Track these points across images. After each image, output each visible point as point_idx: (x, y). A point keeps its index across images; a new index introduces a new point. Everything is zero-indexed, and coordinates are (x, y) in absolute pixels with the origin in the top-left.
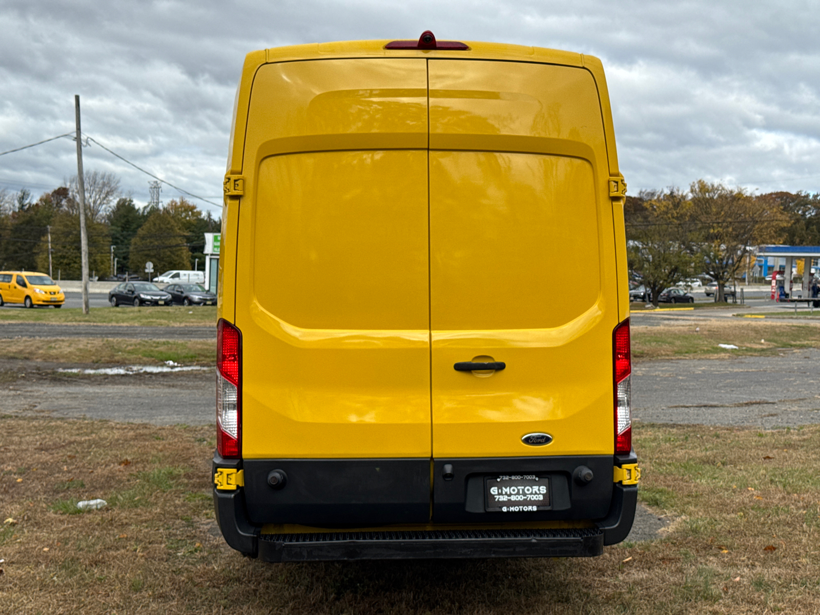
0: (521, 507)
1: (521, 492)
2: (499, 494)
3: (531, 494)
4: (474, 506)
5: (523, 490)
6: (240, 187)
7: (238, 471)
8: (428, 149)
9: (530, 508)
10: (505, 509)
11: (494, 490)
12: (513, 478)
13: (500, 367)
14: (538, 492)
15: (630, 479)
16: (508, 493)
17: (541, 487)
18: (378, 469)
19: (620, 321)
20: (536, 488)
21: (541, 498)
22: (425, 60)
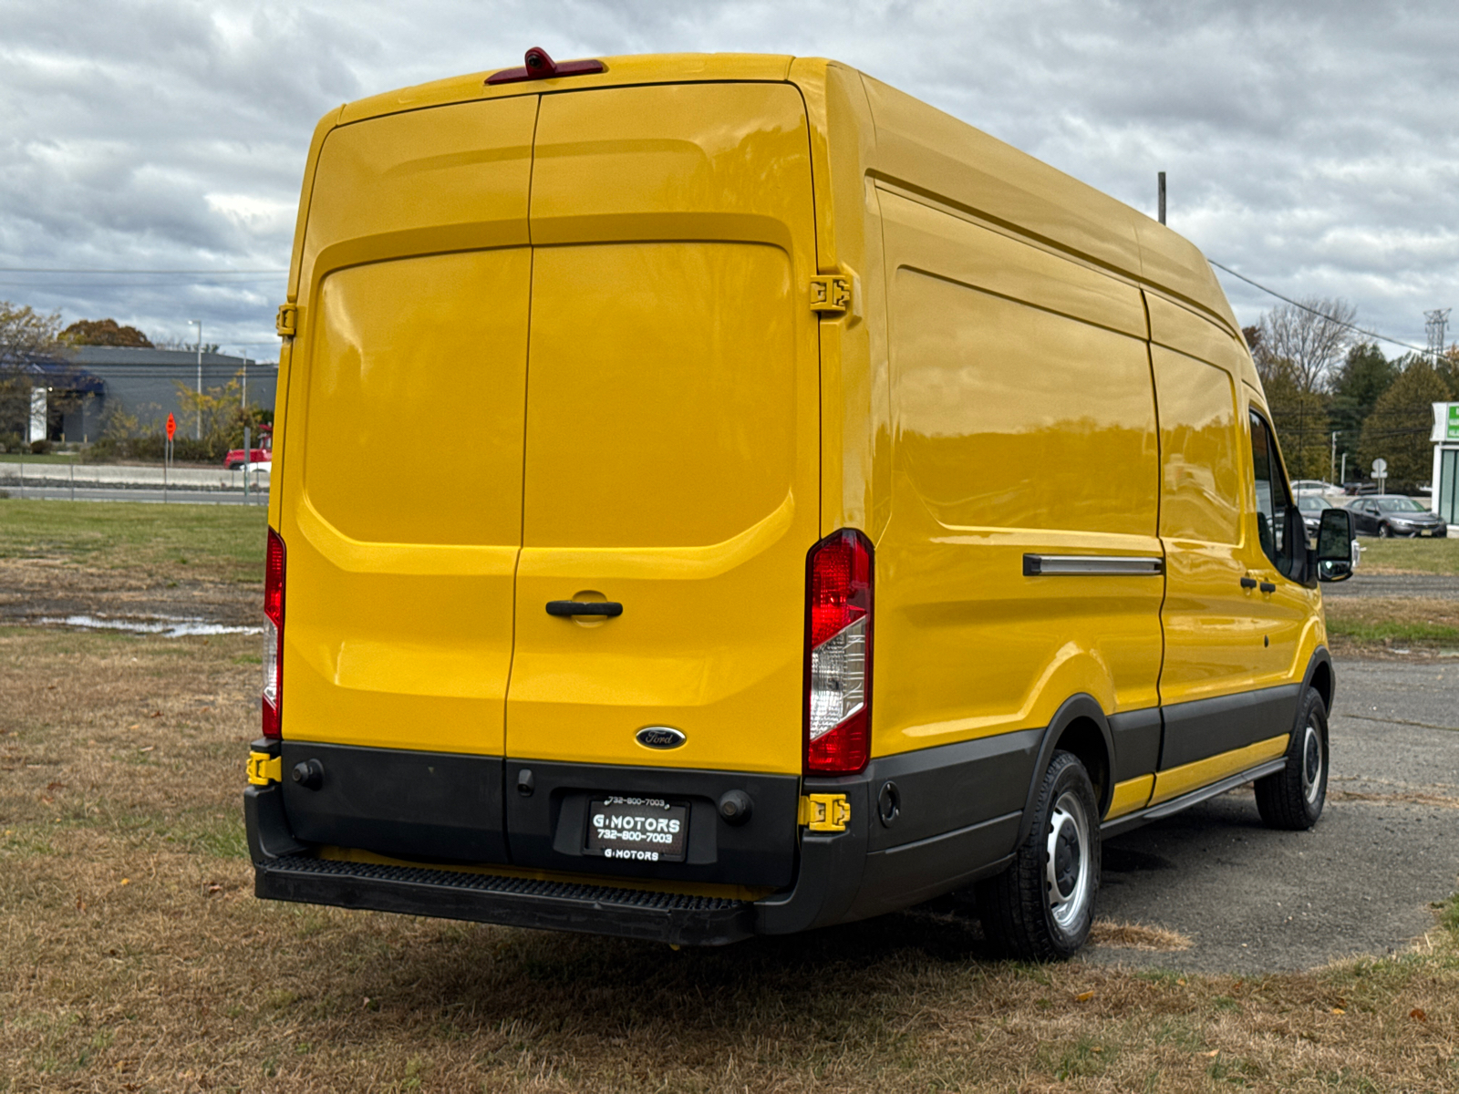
0: (634, 852)
1: (639, 827)
2: (605, 827)
3: (655, 831)
4: (567, 845)
5: (643, 824)
6: (289, 322)
7: (273, 757)
8: (531, 246)
9: (648, 855)
10: (608, 853)
11: (598, 820)
12: (630, 801)
13: (614, 611)
14: (666, 830)
15: (824, 821)
16: (620, 826)
17: (673, 821)
18: (431, 769)
19: (823, 536)
20: (663, 822)
21: (669, 839)
22: (537, 96)
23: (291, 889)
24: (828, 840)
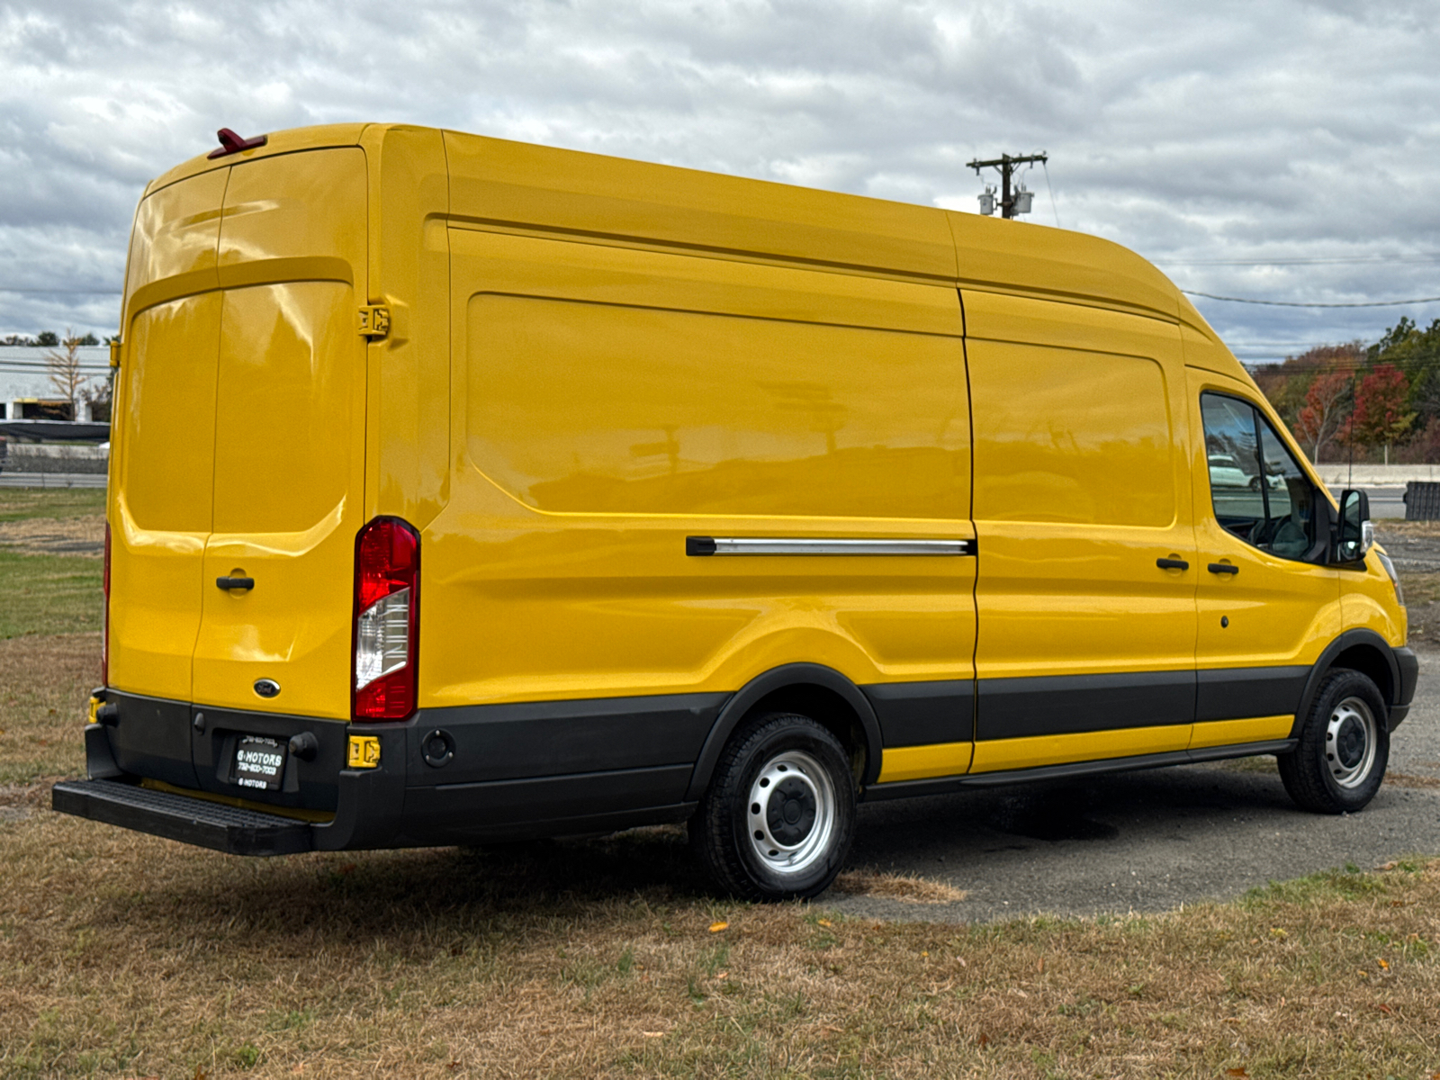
0: (254, 781)
2: (244, 761)
5: (262, 758)
8: (222, 289)
9: (261, 784)
10: (241, 782)
11: (241, 755)
12: (257, 740)
13: (249, 585)
14: (273, 764)
15: (359, 759)
17: (278, 757)
19: (365, 523)
21: (274, 772)
22: (229, 167)
24: (358, 774)
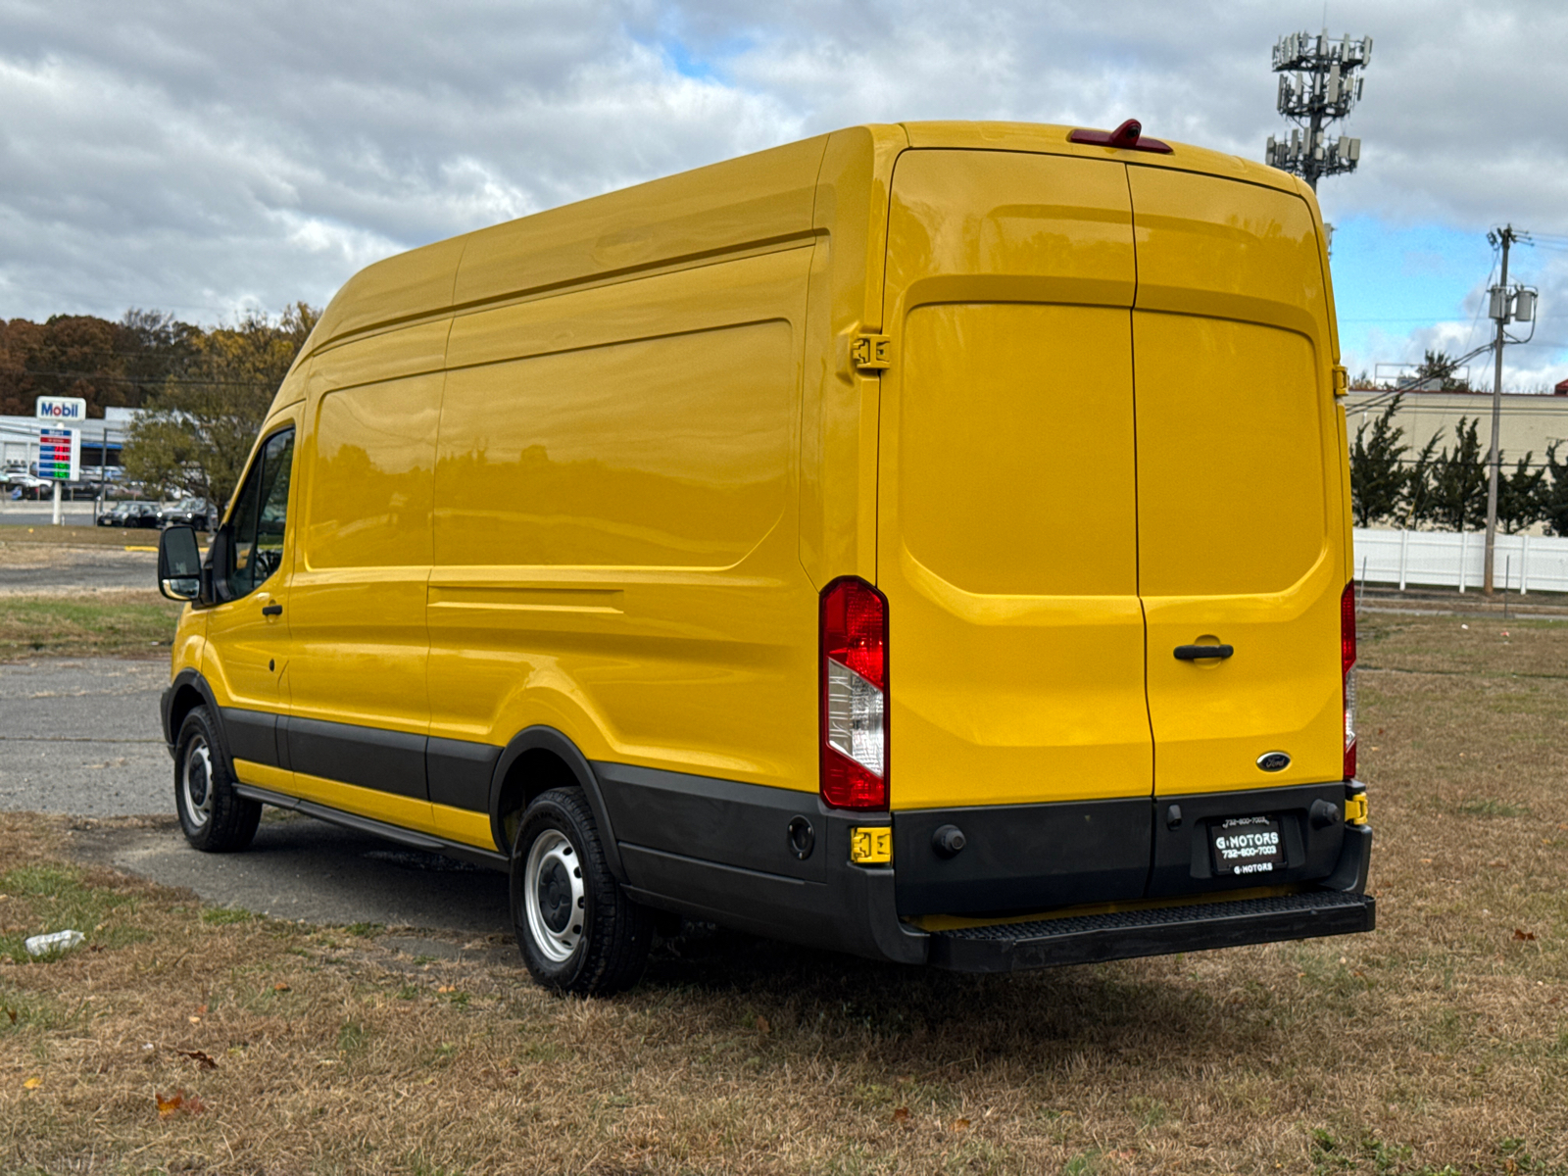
0: (1254, 866)
2: (1228, 848)
5: (1253, 840)
6: (886, 355)
7: (887, 831)
8: (1132, 308)
9: (1264, 867)
10: (1237, 870)
11: (1220, 843)
12: (1241, 822)
14: (1270, 842)
18: (1087, 817)
19: (1348, 582)
21: (1274, 850)
22: (1124, 164)
23: (1042, 956)
